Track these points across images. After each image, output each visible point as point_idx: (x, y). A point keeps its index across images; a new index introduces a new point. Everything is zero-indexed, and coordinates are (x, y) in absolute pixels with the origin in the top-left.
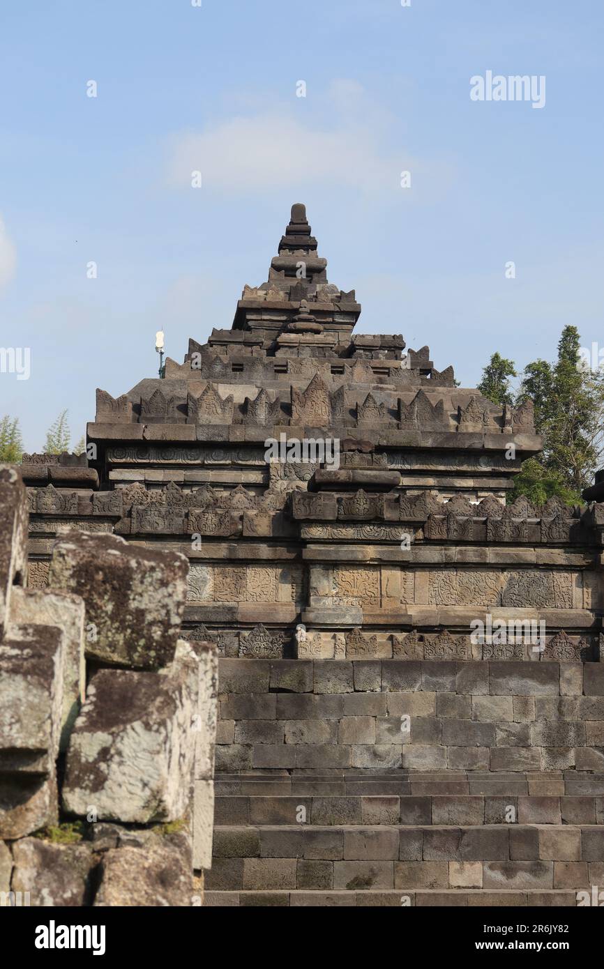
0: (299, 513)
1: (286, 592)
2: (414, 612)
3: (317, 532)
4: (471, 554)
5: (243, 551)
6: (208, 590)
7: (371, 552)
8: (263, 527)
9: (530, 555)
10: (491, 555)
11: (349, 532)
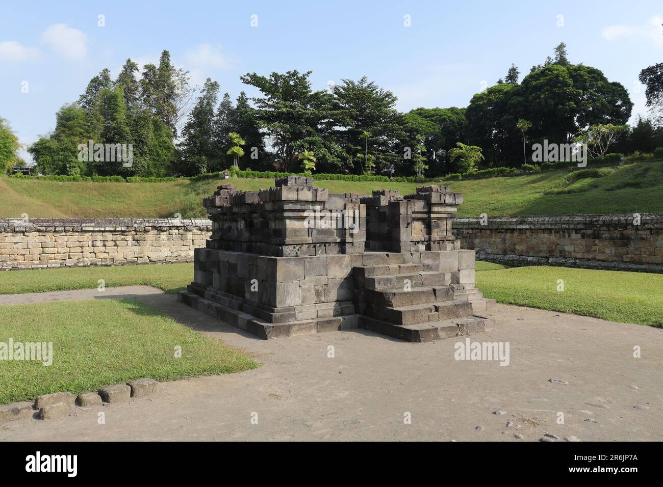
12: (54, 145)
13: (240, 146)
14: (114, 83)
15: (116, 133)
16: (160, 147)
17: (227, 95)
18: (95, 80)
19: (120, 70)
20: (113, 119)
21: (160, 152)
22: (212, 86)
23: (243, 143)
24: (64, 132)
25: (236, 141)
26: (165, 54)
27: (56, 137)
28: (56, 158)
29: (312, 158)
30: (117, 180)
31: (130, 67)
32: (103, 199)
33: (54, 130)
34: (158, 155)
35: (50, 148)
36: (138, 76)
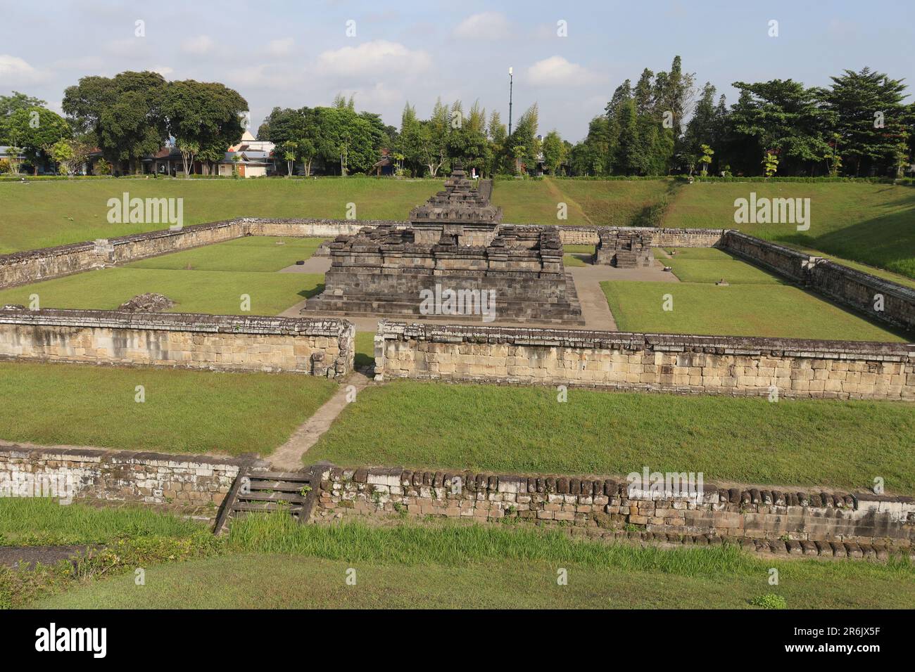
0: (434, 250)
1: (433, 263)
2: (455, 267)
3: (437, 253)
4: (465, 256)
5: (425, 256)
6: (419, 262)
7: (447, 257)
8: (429, 252)
9: (476, 257)
10: (469, 257)
11: (443, 253)
12: (586, 149)
13: (709, 155)
14: (634, 90)
15: (628, 139)
16: (662, 145)
17: (723, 96)
18: (620, 88)
19: (639, 78)
20: (627, 126)
21: (661, 150)
22: (709, 91)
23: (712, 152)
24: (593, 139)
25: (706, 151)
26: (677, 59)
27: (587, 143)
28: (587, 158)
29: (775, 161)
30: (622, 179)
31: (647, 74)
32: (611, 194)
33: (587, 136)
34: (660, 153)
35: (583, 151)
36: (652, 82)
